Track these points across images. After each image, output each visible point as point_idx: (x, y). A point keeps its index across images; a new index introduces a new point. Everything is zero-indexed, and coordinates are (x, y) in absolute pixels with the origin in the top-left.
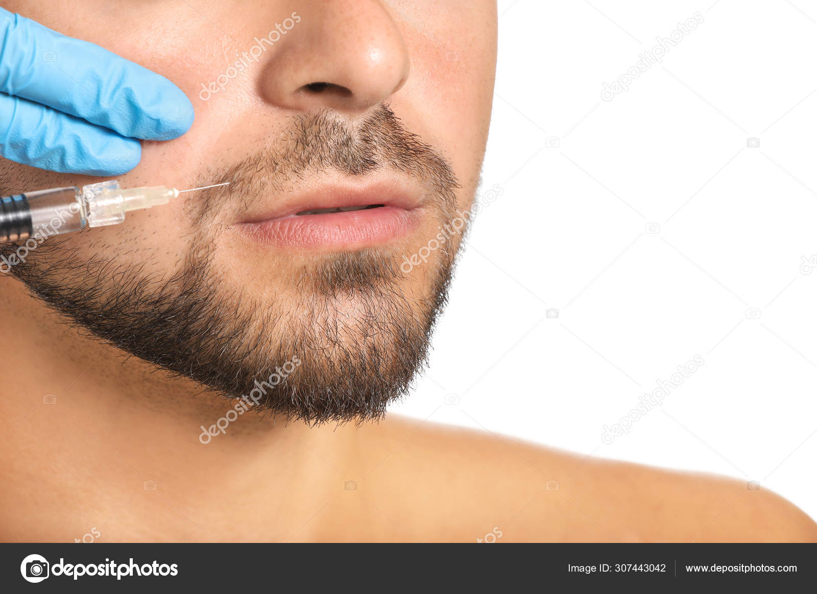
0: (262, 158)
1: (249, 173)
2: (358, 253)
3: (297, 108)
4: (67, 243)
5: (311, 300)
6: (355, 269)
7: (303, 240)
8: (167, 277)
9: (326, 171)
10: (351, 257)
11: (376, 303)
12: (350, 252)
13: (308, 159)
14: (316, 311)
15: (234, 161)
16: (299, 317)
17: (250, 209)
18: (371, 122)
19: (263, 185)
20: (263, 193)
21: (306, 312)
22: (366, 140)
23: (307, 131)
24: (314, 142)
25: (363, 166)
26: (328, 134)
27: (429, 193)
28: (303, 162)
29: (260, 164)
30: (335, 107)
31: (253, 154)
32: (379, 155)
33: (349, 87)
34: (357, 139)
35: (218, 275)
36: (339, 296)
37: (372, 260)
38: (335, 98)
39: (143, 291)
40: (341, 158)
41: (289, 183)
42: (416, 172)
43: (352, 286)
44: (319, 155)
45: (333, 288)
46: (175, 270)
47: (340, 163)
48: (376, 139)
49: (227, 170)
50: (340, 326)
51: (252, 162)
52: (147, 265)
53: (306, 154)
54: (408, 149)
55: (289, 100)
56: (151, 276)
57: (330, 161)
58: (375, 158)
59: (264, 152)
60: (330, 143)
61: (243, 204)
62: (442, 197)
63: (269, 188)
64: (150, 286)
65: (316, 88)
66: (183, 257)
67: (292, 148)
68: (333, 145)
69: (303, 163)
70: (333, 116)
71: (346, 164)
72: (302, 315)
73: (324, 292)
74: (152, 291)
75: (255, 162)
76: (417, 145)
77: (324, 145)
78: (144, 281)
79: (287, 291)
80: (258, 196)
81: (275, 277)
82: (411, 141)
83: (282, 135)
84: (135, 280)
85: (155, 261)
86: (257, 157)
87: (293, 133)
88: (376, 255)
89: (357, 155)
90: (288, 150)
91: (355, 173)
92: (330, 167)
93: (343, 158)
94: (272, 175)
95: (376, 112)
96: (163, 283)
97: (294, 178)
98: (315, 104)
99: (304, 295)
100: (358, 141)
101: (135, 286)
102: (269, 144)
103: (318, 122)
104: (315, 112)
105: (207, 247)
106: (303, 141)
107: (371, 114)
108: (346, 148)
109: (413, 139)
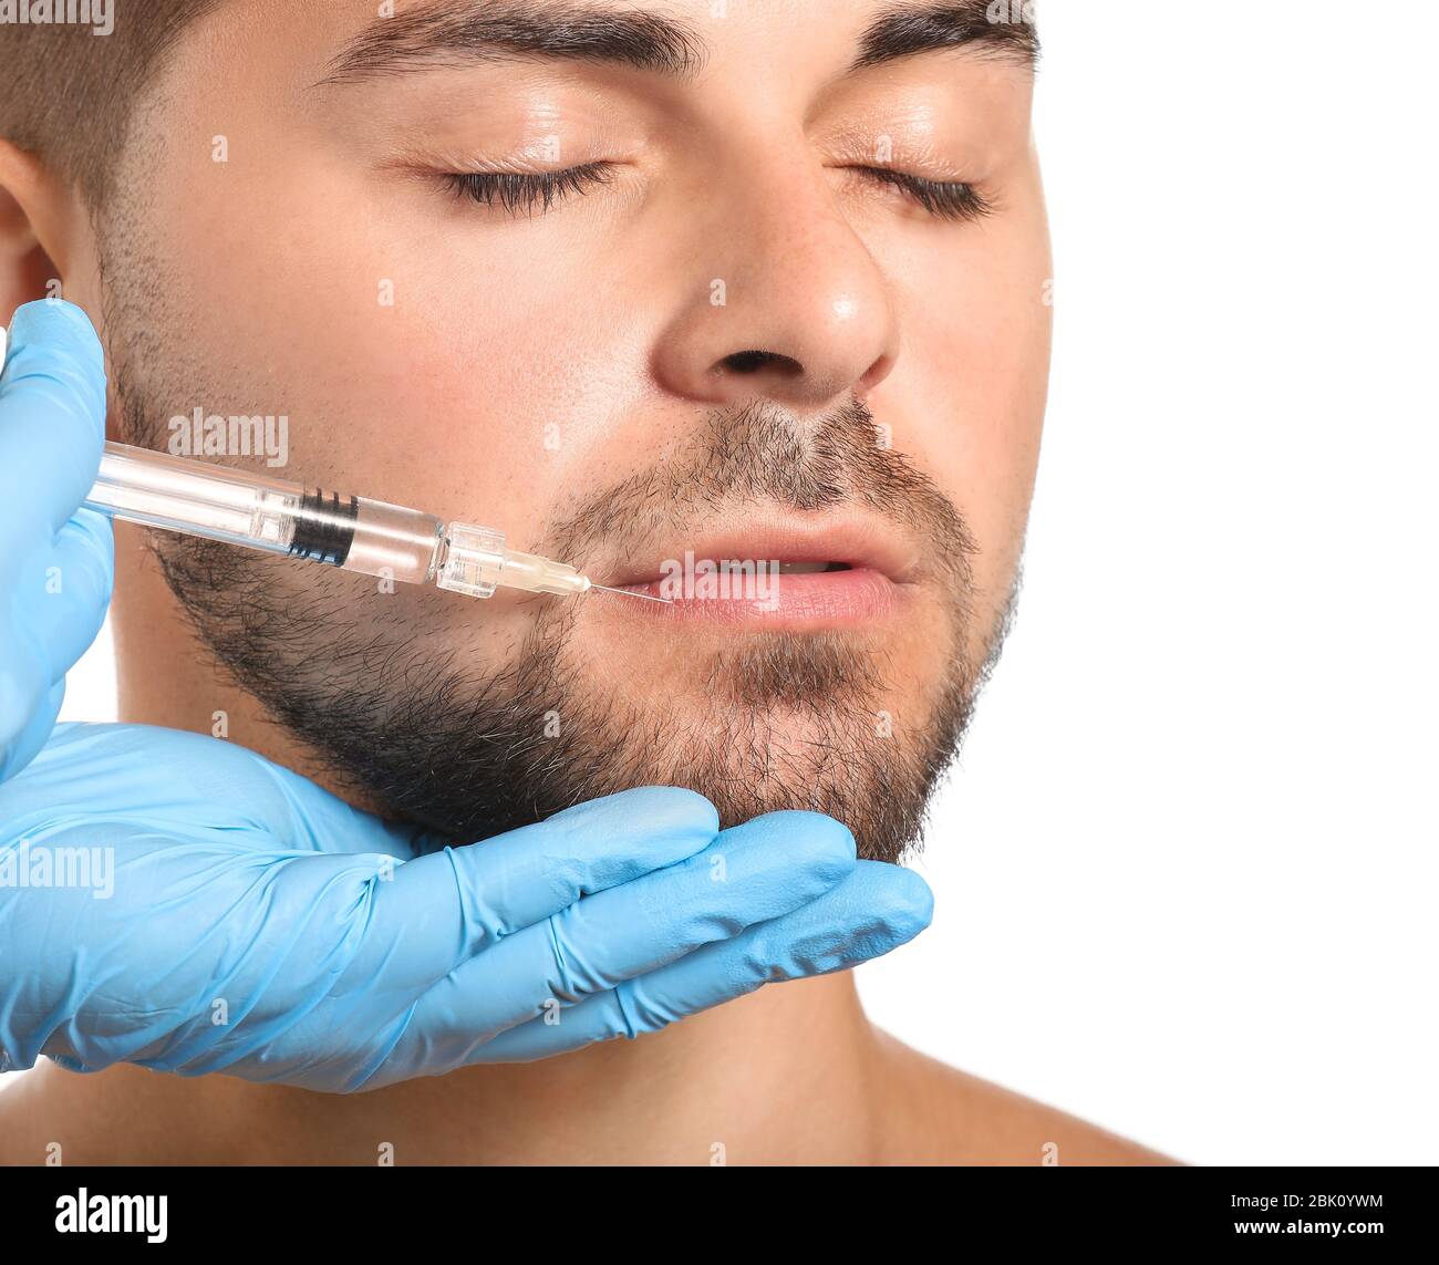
0: (657, 475)
1: (634, 501)
2: (808, 639)
3: (713, 399)
4: (338, 615)
5: (727, 712)
6: (805, 665)
7: (718, 608)
8: (491, 673)
9: (758, 501)
10: (798, 644)
11: (839, 725)
12: (795, 635)
13: (730, 480)
14: (733, 729)
15: (612, 480)
16: (706, 737)
17: (634, 561)
18: (834, 425)
19: (655, 521)
20: (655, 532)
21: (717, 730)
22: (825, 453)
23: (730, 436)
24: (739, 453)
25: (818, 496)
26: (763, 440)
27: (925, 556)
28: (721, 484)
29: (652, 485)
30: (774, 395)
31: (641, 470)
32: (844, 479)
33: (797, 359)
34: (809, 452)
35: (575, 668)
36: (776, 709)
37: (832, 653)
38: (775, 380)
39: (451, 697)
40: (782, 481)
41: (697, 519)
42: (903, 515)
43: (799, 697)
44: (746, 475)
45: (766, 695)
46: (504, 661)
47: (781, 489)
48: (841, 453)
49: (600, 495)
50: (775, 752)
51: (640, 482)
52: (460, 653)
53: (727, 472)
54: (891, 476)
55: (700, 384)
56: (466, 672)
57: (765, 486)
58: (837, 484)
59: (659, 470)
60: (766, 455)
61: (622, 554)
62: (948, 568)
63: (664, 526)
64: (464, 687)
65: (746, 363)
66: (519, 640)
67: (703, 462)
68: (770, 460)
69: (721, 486)
70: (772, 412)
71: (790, 492)
72: (709, 734)
73: (749, 702)
74: (466, 697)
75: (642, 484)
76: (907, 472)
77: (756, 458)
78: (454, 680)
79: (687, 696)
80: (647, 539)
81: (669, 671)
82: (897, 465)
83: (688, 441)
84: (440, 677)
85: (474, 646)
86: (648, 474)
87: (707, 438)
88: (839, 645)
89: (810, 477)
90: (696, 465)
91: (804, 507)
92: (764, 495)
93: (785, 480)
94: (670, 503)
95: (843, 410)
96: (486, 682)
97: (705, 510)
98: (742, 391)
99: (717, 704)
100: (811, 454)
101: (439, 688)
102: (667, 453)
103: (747, 421)
104: (742, 405)
105: (561, 621)
106: (720, 452)
107: (834, 412)
108: (792, 465)
109: (900, 462)
